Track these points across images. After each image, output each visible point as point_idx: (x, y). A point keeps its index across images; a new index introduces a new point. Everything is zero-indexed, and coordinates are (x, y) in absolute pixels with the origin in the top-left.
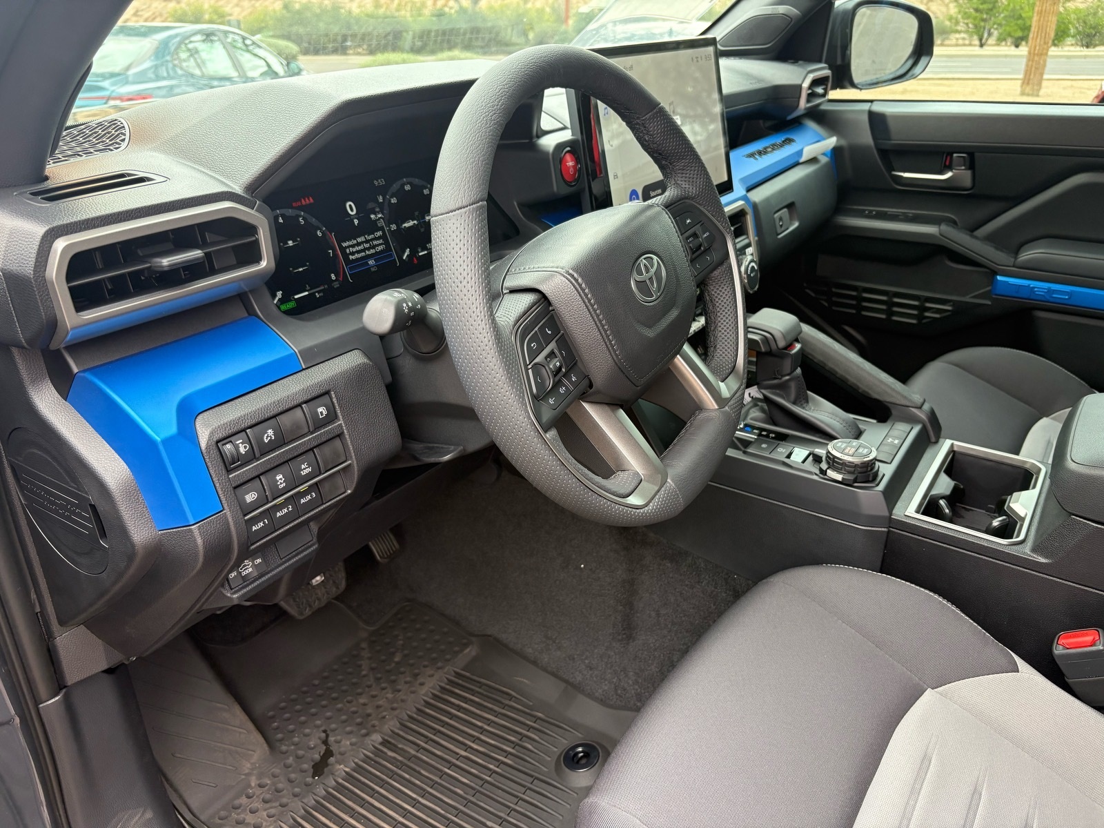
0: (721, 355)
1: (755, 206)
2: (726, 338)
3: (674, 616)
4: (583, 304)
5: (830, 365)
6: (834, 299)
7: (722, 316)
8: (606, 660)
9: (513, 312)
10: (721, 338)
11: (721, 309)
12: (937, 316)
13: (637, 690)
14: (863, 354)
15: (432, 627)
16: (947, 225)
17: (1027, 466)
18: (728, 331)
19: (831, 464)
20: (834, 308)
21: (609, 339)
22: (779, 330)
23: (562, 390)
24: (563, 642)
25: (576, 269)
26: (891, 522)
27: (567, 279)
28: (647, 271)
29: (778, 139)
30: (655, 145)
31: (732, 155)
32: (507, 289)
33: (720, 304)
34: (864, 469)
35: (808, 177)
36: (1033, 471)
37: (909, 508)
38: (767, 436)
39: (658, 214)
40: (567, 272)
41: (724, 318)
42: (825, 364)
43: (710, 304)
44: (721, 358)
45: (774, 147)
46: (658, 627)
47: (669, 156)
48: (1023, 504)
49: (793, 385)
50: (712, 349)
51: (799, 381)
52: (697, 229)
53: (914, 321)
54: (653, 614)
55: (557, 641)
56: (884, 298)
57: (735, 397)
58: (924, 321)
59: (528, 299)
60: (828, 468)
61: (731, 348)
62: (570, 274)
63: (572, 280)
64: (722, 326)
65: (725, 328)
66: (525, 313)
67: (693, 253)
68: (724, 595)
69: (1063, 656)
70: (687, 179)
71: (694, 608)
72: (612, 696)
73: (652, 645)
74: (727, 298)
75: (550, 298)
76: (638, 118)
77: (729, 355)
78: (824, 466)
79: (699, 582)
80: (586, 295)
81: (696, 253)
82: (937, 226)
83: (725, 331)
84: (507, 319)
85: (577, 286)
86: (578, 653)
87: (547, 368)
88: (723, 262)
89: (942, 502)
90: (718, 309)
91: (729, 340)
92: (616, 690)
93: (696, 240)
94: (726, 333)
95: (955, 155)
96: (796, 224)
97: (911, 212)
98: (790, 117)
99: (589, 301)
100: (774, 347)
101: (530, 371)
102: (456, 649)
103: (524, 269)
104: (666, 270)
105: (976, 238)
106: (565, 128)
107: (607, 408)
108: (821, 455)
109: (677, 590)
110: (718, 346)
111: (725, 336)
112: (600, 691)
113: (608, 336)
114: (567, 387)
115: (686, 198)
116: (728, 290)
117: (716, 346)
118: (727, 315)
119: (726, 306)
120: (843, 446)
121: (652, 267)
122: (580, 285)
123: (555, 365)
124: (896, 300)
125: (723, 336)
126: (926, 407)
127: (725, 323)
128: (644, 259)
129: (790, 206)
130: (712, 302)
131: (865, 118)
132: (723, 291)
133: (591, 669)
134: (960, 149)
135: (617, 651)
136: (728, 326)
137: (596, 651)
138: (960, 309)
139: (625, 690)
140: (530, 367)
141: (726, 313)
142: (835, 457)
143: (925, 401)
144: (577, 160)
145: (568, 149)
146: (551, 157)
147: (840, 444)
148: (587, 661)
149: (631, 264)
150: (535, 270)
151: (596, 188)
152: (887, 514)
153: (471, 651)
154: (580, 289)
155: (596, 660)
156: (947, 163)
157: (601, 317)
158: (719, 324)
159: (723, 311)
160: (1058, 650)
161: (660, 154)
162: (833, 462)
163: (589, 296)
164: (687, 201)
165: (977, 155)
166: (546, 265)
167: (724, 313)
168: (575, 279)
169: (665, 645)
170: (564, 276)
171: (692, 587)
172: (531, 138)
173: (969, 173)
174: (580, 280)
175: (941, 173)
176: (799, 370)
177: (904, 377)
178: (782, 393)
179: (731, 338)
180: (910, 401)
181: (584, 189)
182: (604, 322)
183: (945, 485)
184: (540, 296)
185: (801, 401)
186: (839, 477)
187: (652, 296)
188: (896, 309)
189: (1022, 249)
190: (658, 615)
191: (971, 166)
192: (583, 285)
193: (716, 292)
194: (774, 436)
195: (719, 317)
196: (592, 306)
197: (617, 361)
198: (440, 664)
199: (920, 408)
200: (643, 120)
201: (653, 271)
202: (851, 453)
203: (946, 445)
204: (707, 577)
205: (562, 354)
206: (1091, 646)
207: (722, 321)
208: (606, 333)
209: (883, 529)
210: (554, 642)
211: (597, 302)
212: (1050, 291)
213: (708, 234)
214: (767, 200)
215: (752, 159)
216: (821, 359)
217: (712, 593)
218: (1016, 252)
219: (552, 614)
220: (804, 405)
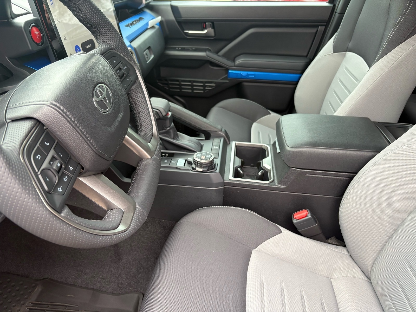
0: (145, 129)
1: (135, 49)
2: (146, 120)
3: (138, 245)
4: (67, 123)
5: (183, 118)
6: (170, 86)
7: (141, 109)
8: (110, 273)
9: (17, 137)
10: (143, 120)
11: (140, 105)
12: (210, 88)
13: (128, 282)
14: (185, 107)
15: (13, 284)
16: (209, 52)
17: (263, 147)
18: (146, 116)
19: (197, 165)
20: (171, 90)
21: (88, 140)
22: (162, 108)
23: (65, 179)
24: (86, 271)
25: (57, 101)
26: (225, 184)
27: (52, 108)
28: (102, 94)
29: (137, 18)
30: (87, 20)
31: (120, 25)
32: (9, 119)
33: (139, 103)
34: (211, 164)
35: (153, 34)
36: (265, 148)
37: (230, 176)
38: (165, 156)
39: (98, 60)
40: (51, 103)
41: (143, 110)
42: (181, 118)
43: (133, 103)
44: (145, 130)
45: (136, 21)
46: (132, 251)
47: (96, 26)
48: (267, 163)
49: (171, 131)
50: (140, 126)
51: (174, 129)
52: (120, 65)
53: (202, 92)
54: (129, 246)
55: (84, 271)
56: (190, 84)
57: (157, 149)
58: (206, 91)
59: (27, 125)
60: (196, 167)
61: (149, 124)
62: (54, 105)
63: (56, 108)
64: (142, 114)
65: (144, 115)
66: (26, 136)
67: (121, 78)
68: (160, 230)
69: (297, 223)
70: (109, 39)
71: (147, 239)
72: (117, 289)
73: (131, 260)
74: (142, 99)
75: (43, 122)
76: (74, 3)
77: (149, 128)
78: (194, 166)
79: (147, 228)
80: (68, 116)
81: (122, 77)
82: (205, 53)
83: (144, 116)
84: (14, 144)
85: (61, 112)
86: (95, 274)
87: (52, 170)
88: (136, 81)
89: (239, 169)
90: (138, 106)
91: (147, 121)
92: (118, 285)
93: (121, 71)
94: (145, 117)
95: (207, 23)
96: (152, 57)
97: (194, 47)
98: (139, 8)
99: (71, 119)
100: (161, 116)
101: (40, 176)
102: (30, 291)
103: (19, 104)
104: (111, 91)
105: (219, 56)
106: (28, 13)
107: (94, 177)
108: (191, 161)
109: (138, 234)
110: (142, 124)
111: (145, 119)
112: (110, 288)
113: (87, 138)
114: (68, 176)
115: (111, 49)
116: (141, 95)
117: (141, 124)
118: (143, 108)
119: (142, 103)
120: (200, 156)
121: (103, 91)
122: (62, 111)
123: (57, 166)
124: (194, 84)
125: (144, 119)
126: (223, 130)
127: (143, 112)
128: (98, 87)
129: (149, 48)
130: (134, 102)
131: (170, 8)
132: (139, 96)
133: (104, 279)
134: (208, 21)
135: (115, 267)
136: (145, 113)
137: (104, 270)
138: (218, 84)
139: (122, 284)
140: (39, 173)
141: (143, 107)
142: (198, 161)
143: (222, 127)
144: (40, 30)
145: (33, 24)
146: (23, 30)
147: (198, 155)
148: (101, 276)
149: (92, 91)
150: (27, 104)
151: (55, 45)
152: (222, 181)
153: (38, 289)
154: (63, 113)
155: (105, 274)
156: (204, 27)
157: (80, 128)
158: (141, 113)
159: (141, 106)
160: (295, 221)
161: (91, 25)
162: (197, 164)
163: (70, 116)
164: (111, 50)
165: (215, 23)
166: (35, 100)
167: (142, 107)
168: (58, 107)
169: (137, 258)
170: (50, 107)
171: (145, 231)
172: (8, 19)
173: (212, 30)
174: (62, 107)
175: (202, 30)
176: (173, 124)
177: (205, 115)
178: (167, 135)
179: (148, 119)
180: (217, 129)
181: (48, 46)
182: (83, 130)
183: (238, 161)
184: (35, 122)
185: (176, 137)
186: (201, 170)
187: (107, 108)
188: (195, 88)
189: (236, 59)
190: (131, 246)
191: (213, 27)
192: (65, 110)
193: (135, 97)
194: (168, 155)
195: (140, 109)
196: (74, 122)
197: (96, 151)
198: (22, 302)
199: (221, 131)
200: (78, 5)
201: (104, 93)
202: (204, 158)
203: (234, 144)
204: (151, 225)
205: (59, 156)
206: (306, 217)
207: (142, 111)
208: (86, 137)
209: (222, 187)
210: (82, 272)
211: (76, 119)
212: (248, 75)
213: (126, 67)
214: (139, 46)
215: (128, 28)
216: (179, 116)
217: (154, 231)
218: (234, 60)
219: (78, 260)
220: (178, 139)
